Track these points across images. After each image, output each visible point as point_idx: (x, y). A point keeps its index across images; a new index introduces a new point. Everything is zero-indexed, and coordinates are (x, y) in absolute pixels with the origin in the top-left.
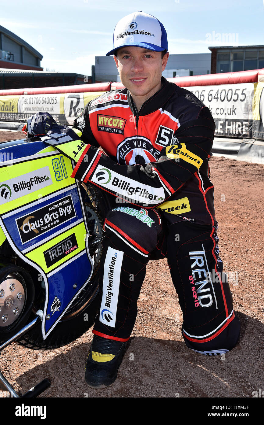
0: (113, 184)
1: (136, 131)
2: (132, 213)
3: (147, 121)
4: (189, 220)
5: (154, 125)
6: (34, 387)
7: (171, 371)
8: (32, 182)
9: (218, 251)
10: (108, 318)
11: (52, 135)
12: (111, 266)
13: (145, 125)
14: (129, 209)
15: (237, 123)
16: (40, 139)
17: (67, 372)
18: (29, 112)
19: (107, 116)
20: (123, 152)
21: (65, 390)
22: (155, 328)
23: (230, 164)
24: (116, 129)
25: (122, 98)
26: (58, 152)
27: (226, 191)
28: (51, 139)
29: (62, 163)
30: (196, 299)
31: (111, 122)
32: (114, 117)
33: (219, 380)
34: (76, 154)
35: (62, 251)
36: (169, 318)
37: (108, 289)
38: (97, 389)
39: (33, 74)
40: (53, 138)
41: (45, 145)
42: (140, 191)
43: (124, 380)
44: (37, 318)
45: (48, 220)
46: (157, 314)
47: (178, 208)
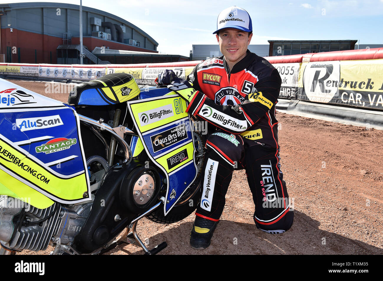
0: (213, 117)
1: (228, 83)
2: (225, 136)
3: (236, 77)
4: (261, 144)
5: (241, 79)
6: (157, 246)
7: (247, 242)
8: (161, 113)
9: (280, 165)
10: (206, 205)
11: (174, 84)
12: (210, 171)
13: (234, 80)
14: (223, 134)
15: (287, 89)
16: (166, 87)
17: (178, 239)
18: (148, 79)
19: (209, 74)
20: (219, 97)
21: (177, 249)
22: (235, 215)
23: (282, 116)
24: (215, 82)
25: (220, 62)
26: (178, 95)
27: (280, 132)
28: (174, 86)
29: (180, 103)
30: (265, 196)
31: (212, 78)
32: (214, 74)
33: (279, 249)
34: (190, 97)
35: (178, 160)
36: (244, 209)
37: (207, 186)
38: (198, 250)
39: (152, 55)
40: (175, 86)
41: (170, 90)
42: (231, 122)
43: (215, 246)
44: (161, 202)
45: (170, 139)
46: (236, 207)
47: (255, 136)
